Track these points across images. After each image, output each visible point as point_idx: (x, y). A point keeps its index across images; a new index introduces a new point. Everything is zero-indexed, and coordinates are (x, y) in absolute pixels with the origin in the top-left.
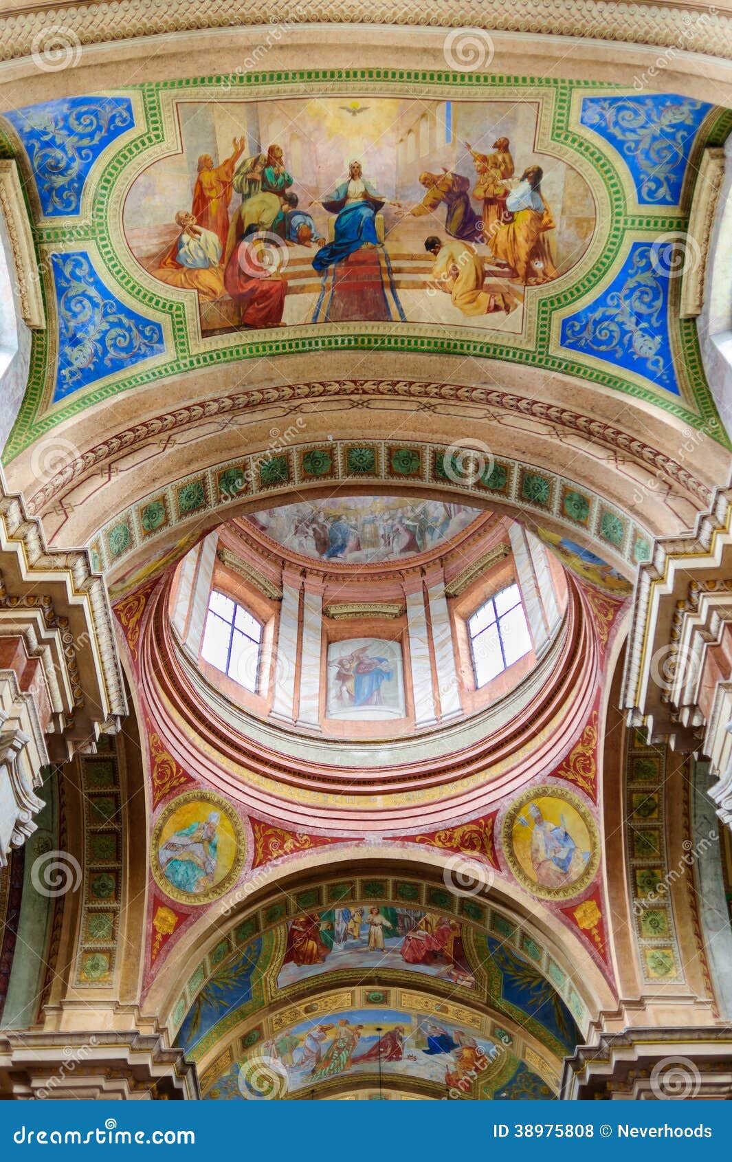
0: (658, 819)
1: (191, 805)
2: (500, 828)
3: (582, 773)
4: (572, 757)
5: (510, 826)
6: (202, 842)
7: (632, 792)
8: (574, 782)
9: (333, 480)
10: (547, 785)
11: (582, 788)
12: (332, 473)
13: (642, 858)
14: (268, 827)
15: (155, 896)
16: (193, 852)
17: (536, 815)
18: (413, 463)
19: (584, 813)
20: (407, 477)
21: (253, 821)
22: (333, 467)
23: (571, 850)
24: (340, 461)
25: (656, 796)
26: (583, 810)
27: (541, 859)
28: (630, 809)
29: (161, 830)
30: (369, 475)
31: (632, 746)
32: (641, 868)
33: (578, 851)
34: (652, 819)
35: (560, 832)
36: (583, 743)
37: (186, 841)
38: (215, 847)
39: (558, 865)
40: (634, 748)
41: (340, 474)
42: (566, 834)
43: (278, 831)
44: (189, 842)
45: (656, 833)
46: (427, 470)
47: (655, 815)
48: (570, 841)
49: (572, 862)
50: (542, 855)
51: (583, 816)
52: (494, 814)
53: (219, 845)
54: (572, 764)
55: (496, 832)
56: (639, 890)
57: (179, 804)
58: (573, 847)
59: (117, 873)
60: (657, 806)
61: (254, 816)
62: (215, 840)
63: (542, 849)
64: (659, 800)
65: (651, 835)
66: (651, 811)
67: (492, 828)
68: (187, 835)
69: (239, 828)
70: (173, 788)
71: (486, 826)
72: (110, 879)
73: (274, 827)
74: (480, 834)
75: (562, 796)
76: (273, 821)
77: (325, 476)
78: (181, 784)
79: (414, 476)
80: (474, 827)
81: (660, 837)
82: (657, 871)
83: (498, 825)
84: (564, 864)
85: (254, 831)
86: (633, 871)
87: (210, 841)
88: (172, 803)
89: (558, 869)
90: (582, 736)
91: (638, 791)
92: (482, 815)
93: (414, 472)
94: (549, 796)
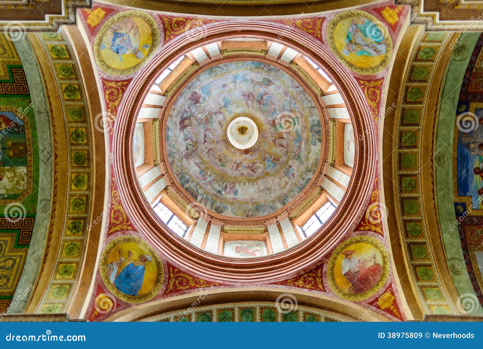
0: (61, 84)
1: (359, 65)
2: (160, 36)
3: (113, 90)
4: (120, 95)
5: (154, 40)
6: (356, 44)
7: (81, 100)
8: (117, 82)
9: (261, 305)
10: (134, 72)
11: (111, 81)
12: (262, 308)
13: (66, 64)
14: (312, 34)
15: (394, 32)
16: (363, 40)
17: (138, 54)
18: (221, 317)
19: (108, 69)
20: (225, 309)
21: (321, 39)
22: (261, 312)
23: (113, 45)
24: (258, 315)
25: (66, 97)
26: (110, 70)
27: (132, 32)
28: (80, 89)
29: (381, 64)
30: (244, 308)
31: (87, 129)
32: (66, 59)
33: (108, 46)
34: (65, 84)
35: (121, 52)
36: (116, 107)
37: (366, 48)
38: (348, 37)
39: (120, 34)
40: (85, 127)
41: (258, 308)
42: (118, 53)
43: (305, 30)
44: (364, 47)
45: (60, 76)
46: (215, 314)
47: (64, 87)
48: (115, 50)
49: (111, 39)
50: (131, 34)
51: (108, 67)
52: (165, 42)
53: (345, 37)
54: (120, 91)
55: (163, 34)
56: (65, 48)
57: (367, 70)
58: (113, 48)
59: (416, 59)
60: (64, 92)
61: (320, 42)
62: (347, 41)
63: (132, 37)
64: (63, 95)
65: (64, 75)
66: (67, 89)
67: (165, 36)
68: (365, 51)
69: (331, 40)
70: (369, 81)
71: (169, 36)
72: (422, 57)
73: (308, 33)
74: (173, 30)
75: (123, 71)
76: (308, 36)
77: (265, 308)
78: (364, 80)
79: (221, 310)
80: (177, 33)
81: (58, 74)
82: (56, 57)
83: (162, 39)
84: (116, 35)
85: (321, 34)
86: (71, 57)
87: (351, 42)
88: (370, 73)
89: (120, 31)
90: (117, 111)
91: (78, 100)
92: (173, 40)
93: (221, 313)
94: (131, 67)
